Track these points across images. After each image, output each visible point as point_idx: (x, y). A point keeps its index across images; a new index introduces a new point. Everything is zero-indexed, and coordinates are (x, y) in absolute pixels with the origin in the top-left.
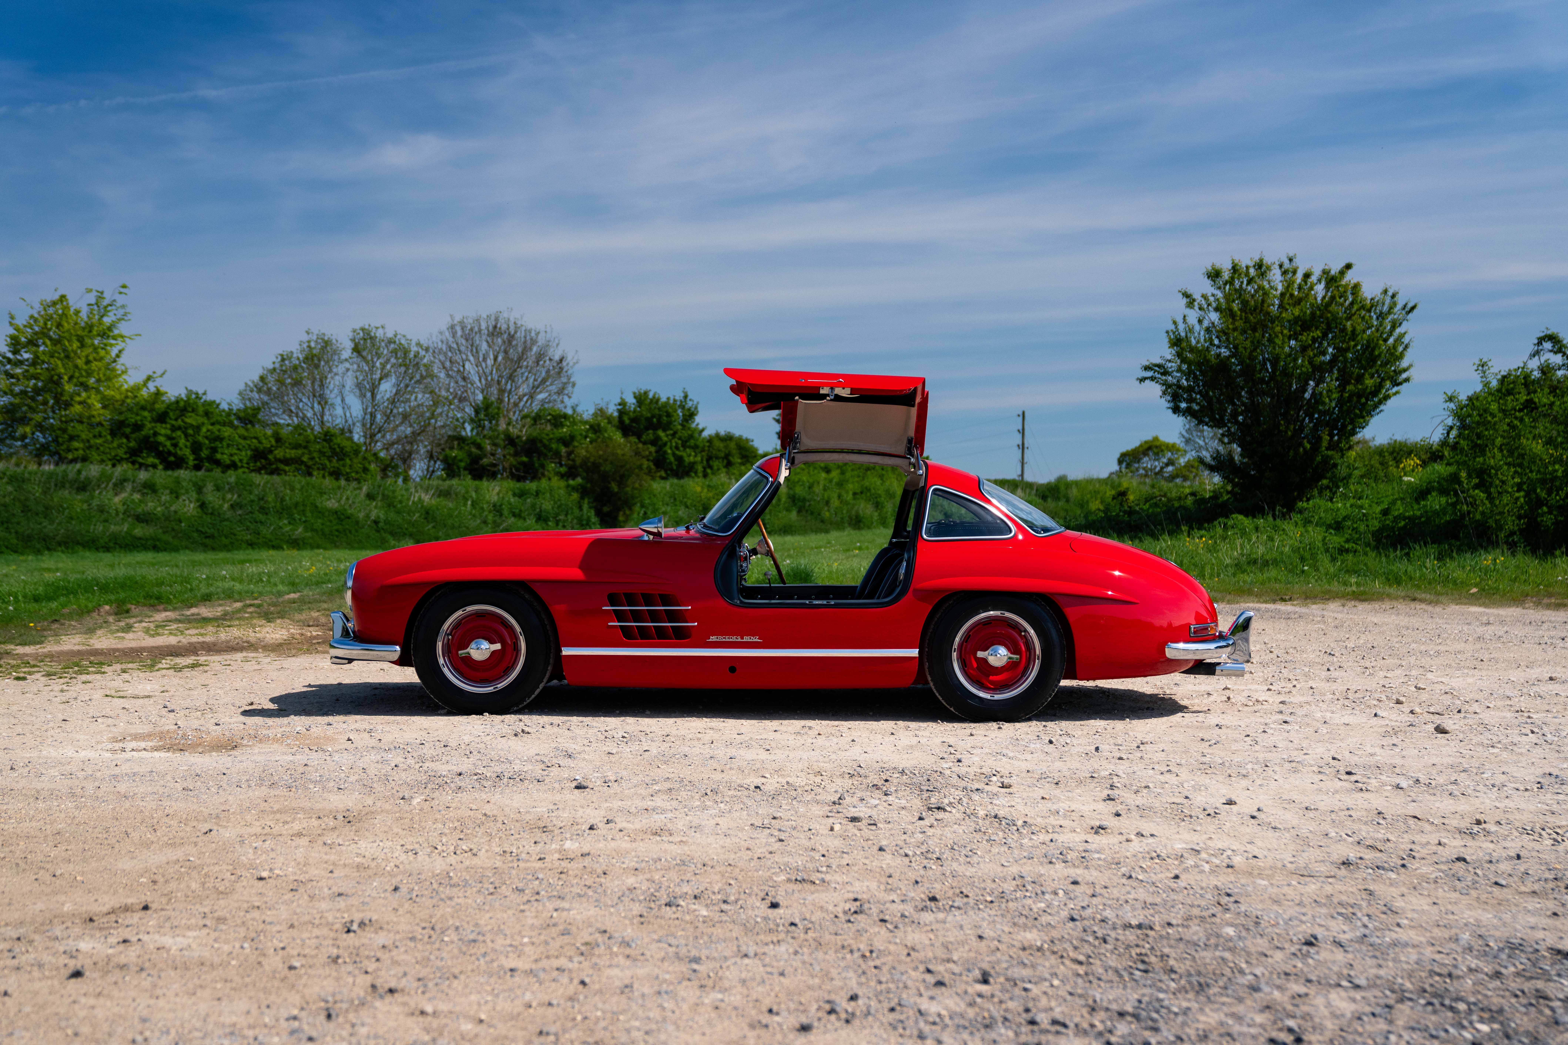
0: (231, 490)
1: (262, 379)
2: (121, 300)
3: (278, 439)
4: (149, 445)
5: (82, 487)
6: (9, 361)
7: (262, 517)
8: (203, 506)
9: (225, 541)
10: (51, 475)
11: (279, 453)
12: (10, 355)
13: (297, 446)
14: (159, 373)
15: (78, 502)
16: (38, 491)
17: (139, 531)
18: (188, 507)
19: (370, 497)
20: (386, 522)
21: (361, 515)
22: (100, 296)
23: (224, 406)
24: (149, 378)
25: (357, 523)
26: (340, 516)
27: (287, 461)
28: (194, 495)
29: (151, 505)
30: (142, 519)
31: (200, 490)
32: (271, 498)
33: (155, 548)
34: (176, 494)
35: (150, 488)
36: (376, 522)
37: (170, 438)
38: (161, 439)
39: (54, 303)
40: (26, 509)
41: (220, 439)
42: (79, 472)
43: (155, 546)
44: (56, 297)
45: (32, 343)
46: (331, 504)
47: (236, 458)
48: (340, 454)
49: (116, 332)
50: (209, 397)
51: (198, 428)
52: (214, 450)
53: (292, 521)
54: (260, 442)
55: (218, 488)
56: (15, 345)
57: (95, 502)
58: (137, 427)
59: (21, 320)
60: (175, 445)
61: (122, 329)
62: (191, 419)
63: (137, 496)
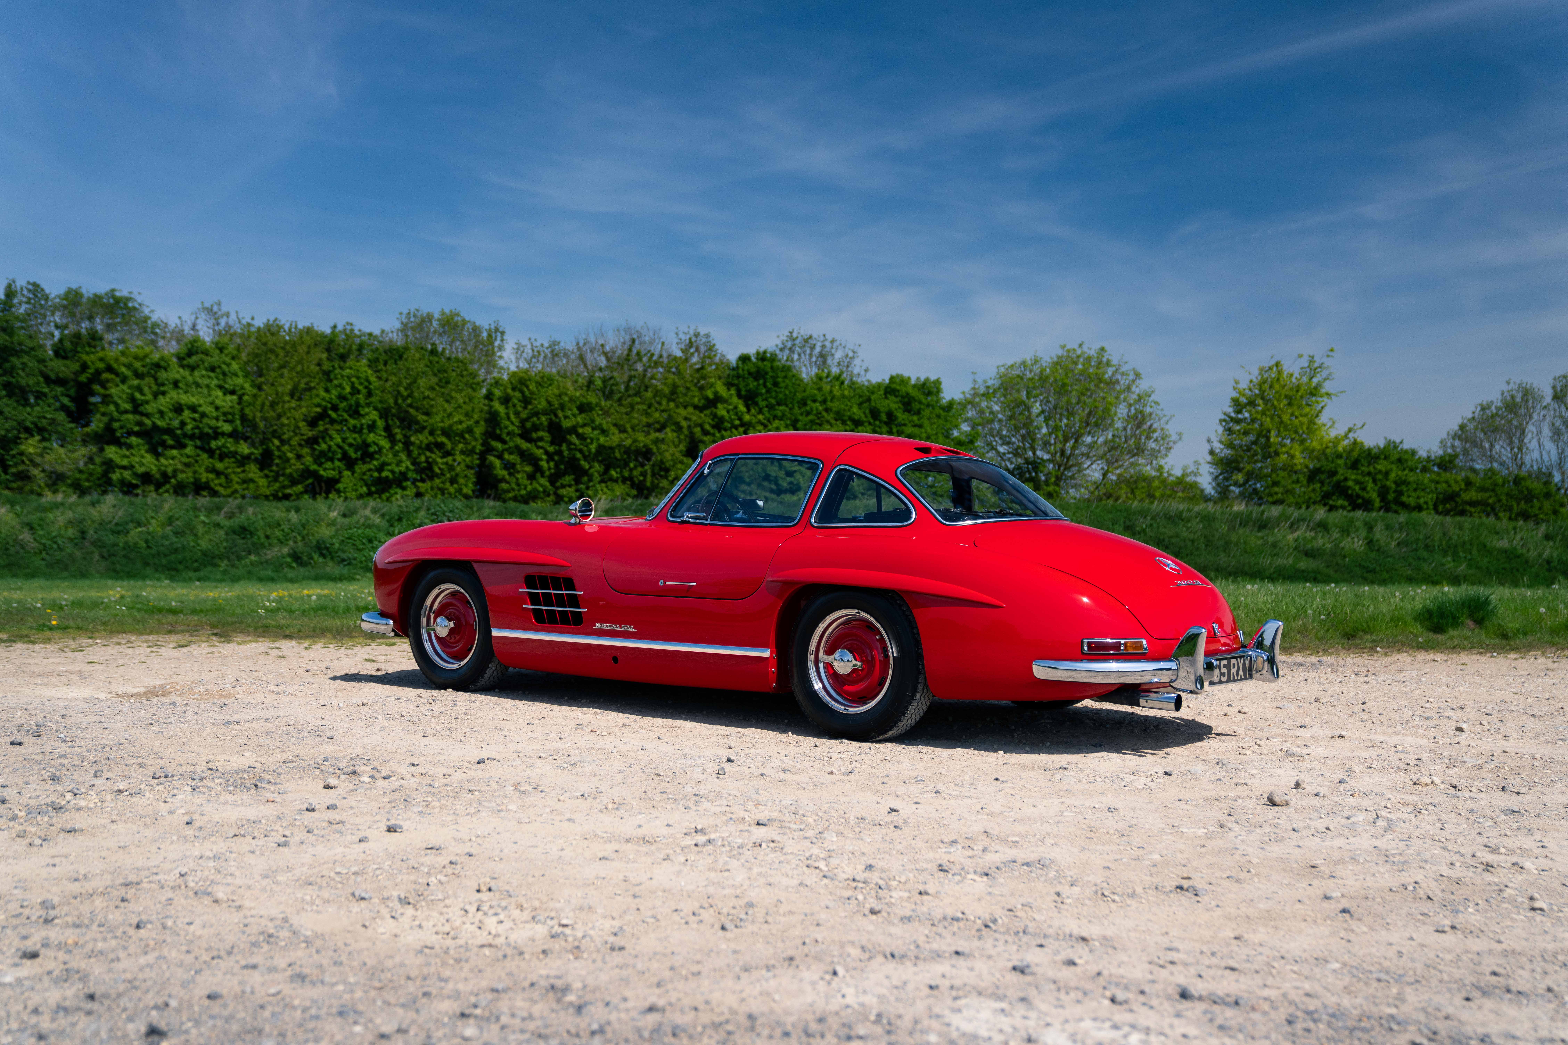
0: (1401, 529)
1: (1462, 427)
2: (1327, 362)
3: (1468, 483)
4: (1340, 489)
5: (1263, 525)
6: (1232, 419)
7: (1425, 554)
8: (1370, 543)
9: (1385, 575)
10: (1238, 514)
11: (1466, 496)
12: (1233, 415)
13: (1483, 489)
14: (1359, 425)
15: (1254, 539)
16: (1224, 528)
17: (1303, 564)
18: (1356, 543)
19: (1548, 537)
20: (1560, 561)
21: (1532, 554)
22: (1312, 360)
23: (1423, 454)
24: (1350, 430)
25: (1527, 562)
26: (1510, 555)
27: (1472, 504)
28: (1364, 533)
29: (1321, 542)
30: (1309, 554)
31: (1370, 528)
32: (1437, 537)
33: (1315, 580)
34: (1345, 531)
35: (1323, 526)
36: (1548, 562)
37: (1357, 482)
38: (1350, 483)
39: (1270, 368)
40: (1209, 543)
41: (1405, 482)
42: (1263, 512)
43: (1316, 578)
44: (1273, 363)
45: (1252, 403)
46: (1504, 544)
47: (1422, 501)
48: (1529, 497)
49: (1323, 391)
50: (1406, 446)
51: (1387, 474)
52: (1401, 493)
53: (1456, 558)
54: (1449, 486)
55: (1388, 527)
56: (1238, 405)
57: (1271, 539)
58: (1333, 473)
59: (1244, 385)
60: (1364, 489)
61: (1327, 387)
62: (1382, 466)
63: (1310, 534)
